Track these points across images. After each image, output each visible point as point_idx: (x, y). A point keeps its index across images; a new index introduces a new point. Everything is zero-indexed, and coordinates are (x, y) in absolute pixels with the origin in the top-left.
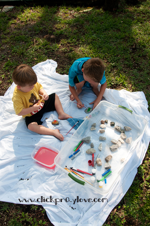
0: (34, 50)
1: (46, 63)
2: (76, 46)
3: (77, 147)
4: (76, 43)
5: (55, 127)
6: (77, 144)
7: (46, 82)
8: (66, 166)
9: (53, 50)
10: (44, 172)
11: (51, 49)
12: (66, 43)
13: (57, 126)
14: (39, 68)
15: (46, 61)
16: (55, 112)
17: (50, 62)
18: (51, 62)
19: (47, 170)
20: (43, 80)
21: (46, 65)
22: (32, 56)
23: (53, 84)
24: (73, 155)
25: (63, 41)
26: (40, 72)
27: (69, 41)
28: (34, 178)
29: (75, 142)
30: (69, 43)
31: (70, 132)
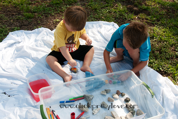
0: (108, 11)
1: (109, 25)
2: (153, 25)
3: (74, 98)
4: (154, 21)
5: (70, 73)
6: (76, 96)
7: (95, 37)
8: (50, 107)
9: (126, 19)
10: (27, 98)
11: (125, 16)
12: (144, 17)
13: (73, 73)
14: (99, 25)
15: (111, 23)
16: (82, 62)
17: (113, 25)
18: (115, 26)
19: (31, 98)
20: (94, 34)
21: (109, 26)
22: (103, 14)
23: (100, 42)
24: (65, 102)
25: (142, 15)
26: (97, 28)
27: (148, 17)
28: (15, 98)
29: (77, 93)
30: (147, 19)
31: (81, 84)
